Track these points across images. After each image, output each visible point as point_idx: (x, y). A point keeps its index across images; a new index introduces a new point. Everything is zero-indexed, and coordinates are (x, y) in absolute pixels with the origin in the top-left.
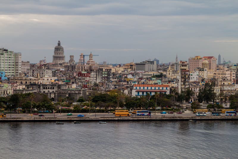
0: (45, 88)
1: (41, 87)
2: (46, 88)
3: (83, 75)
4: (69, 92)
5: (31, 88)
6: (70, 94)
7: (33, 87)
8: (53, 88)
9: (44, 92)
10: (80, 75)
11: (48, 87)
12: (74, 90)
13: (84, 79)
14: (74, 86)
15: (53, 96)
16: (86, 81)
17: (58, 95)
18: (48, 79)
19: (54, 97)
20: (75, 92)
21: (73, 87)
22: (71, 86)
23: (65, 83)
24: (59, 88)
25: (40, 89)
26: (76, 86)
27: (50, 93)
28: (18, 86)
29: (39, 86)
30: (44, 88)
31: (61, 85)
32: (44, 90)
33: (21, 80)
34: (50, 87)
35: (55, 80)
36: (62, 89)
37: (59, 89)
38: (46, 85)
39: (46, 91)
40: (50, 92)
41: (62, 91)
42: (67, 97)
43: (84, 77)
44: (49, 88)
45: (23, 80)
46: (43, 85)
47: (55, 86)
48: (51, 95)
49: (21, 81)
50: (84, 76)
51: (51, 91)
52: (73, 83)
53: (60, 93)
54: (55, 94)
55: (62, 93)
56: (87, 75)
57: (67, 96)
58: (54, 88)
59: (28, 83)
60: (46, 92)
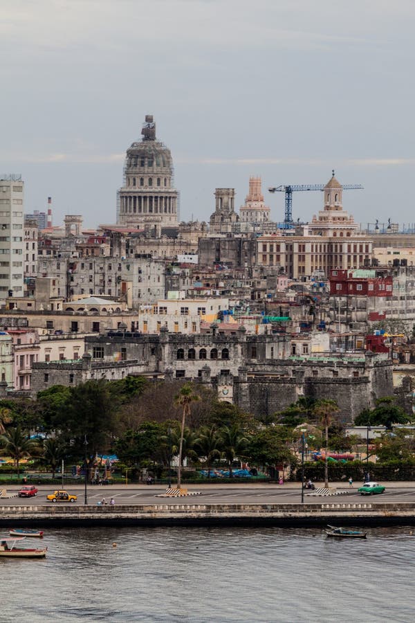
0: (186, 352)
1: (167, 350)
2: (192, 356)
3: (359, 287)
4: (308, 373)
5: (116, 355)
6: (311, 385)
7: (124, 350)
8: (226, 356)
9: (181, 373)
10: (338, 287)
11: (197, 349)
12: (330, 364)
13: (365, 309)
14: (320, 344)
15: (231, 394)
16: (374, 316)
17: (250, 388)
18: (185, 311)
19: (230, 401)
20: (335, 373)
21: (314, 348)
22: (305, 345)
23: (269, 326)
24: (254, 355)
25: (159, 359)
26: (331, 342)
27: (215, 381)
28: (43, 346)
29: (154, 344)
30: (180, 356)
31: (262, 337)
32: (180, 365)
33: (46, 313)
34: (209, 349)
35: (221, 316)
36: (268, 356)
37: (254, 361)
38: (191, 340)
39: (192, 368)
40: (212, 375)
41: (269, 368)
42: (302, 401)
43: (360, 299)
44: (203, 355)
45: (58, 313)
46: (177, 339)
47: (236, 341)
48: (220, 389)
49: (50, 318)
50: (365, 292)
51: (215, 367)
52: (306, 327)
53: (260, 378)
54: (237, 381)
55: (275, 381)
56: (376, 287)
57: (300, 391)
58: (231, 355)
59: (81, 327)
60: (188, 375)
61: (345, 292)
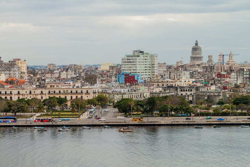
0: (183, 90)
1: (179, 89)
2: (184, 91)
3: (223, 76)
4: (208, 94)
5: (168, 91)
6: (208, 97)
7: (170, 90)
8: (191, 91)
9: (182, 94)
10: (219, 76)
11: (185, 89)
12: (213, 92)
13: (224, 80)
14: (213, 88)
15: (192, 99)
16: (226, 82)
17: (196, 97)
18: (185, 81)
19: (192, 100)
20: (214, 94)
21: (212, 89)
22: (210, 88)
23: (203, 84)
24: (197, 90)
25: (177, 91)
26: (216, 88)
27: (188, 96)
28: (155, 89)
29: (176, 89)
30: (182, 91)
31: (200, 87)
32: (182, 93)
33: (157, 82)
34: (188, 89)
35: (193, 82)
36: (200, 91)
37: (198, 92)
38: (184, 87)
39: (184, 93)
40: (188, 95)
41: (201, 93)
42: (206, 100)
43: (223, 78)
44: (186, 90)
45: (160, 82)
46: (181, 87)
47: (193, 88)
48: (189, 98)
49: (158, 83)
50: (224, 77)
51: (189, 93)
52: (212, 84)
53: (198, 95)
54: (193, 96)
55: (201, 96)
56: (227, 76)
57: (206, 98)
58: (192, 90)
59: (164, 85)
60: (183, 95)
61: (220, 77)
